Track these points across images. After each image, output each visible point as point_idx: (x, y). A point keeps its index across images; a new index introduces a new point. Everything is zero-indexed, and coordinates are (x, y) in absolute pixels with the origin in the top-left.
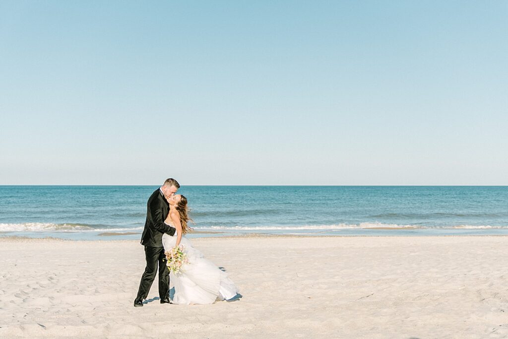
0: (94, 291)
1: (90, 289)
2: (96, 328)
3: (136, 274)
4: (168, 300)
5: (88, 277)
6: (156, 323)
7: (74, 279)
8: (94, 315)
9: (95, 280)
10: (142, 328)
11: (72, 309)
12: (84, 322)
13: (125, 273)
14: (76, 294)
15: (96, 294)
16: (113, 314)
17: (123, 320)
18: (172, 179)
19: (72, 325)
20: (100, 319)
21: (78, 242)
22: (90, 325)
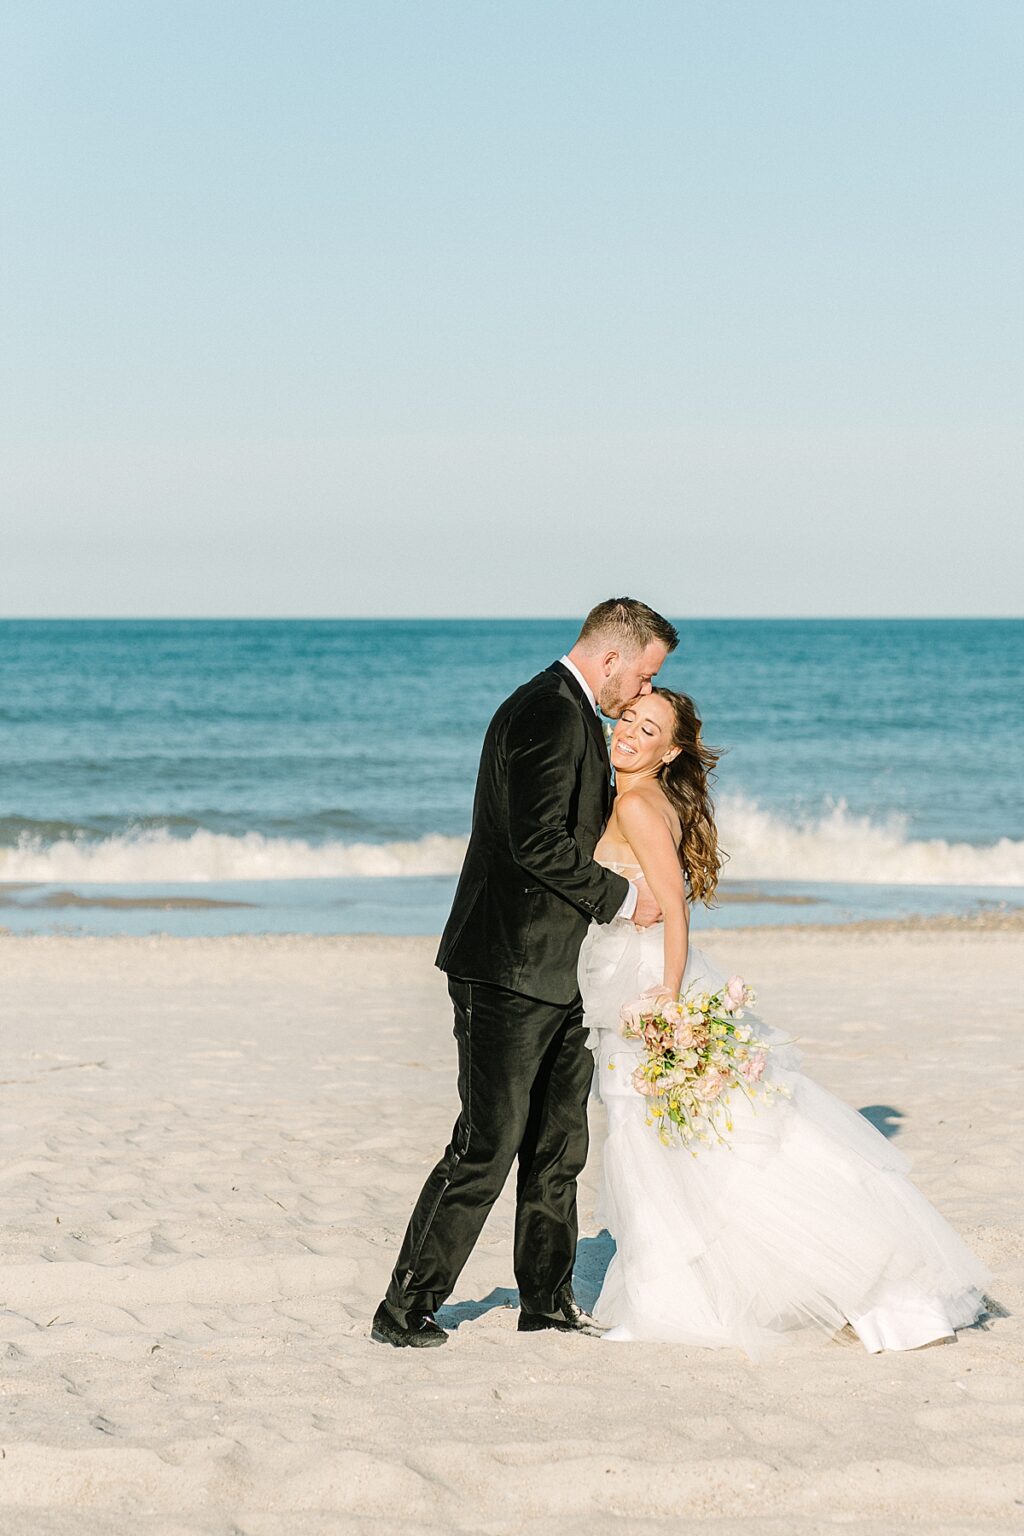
0: (148, 1239)
1: (118, 1228)
2: (170, 1459)
3: (367, 1145)
4: (569, 1313)
5: (107, 1154)
6: (506, 1449)
7: (34, 1167)
8: (156, 1383)
9: (144, 1174)
10: (424, 1476)
11: (37, 1346)
12: (102, 1425)
13: (308, 1134)
14: (48, 1257)
15: (160, 1258)
16: (261, 1382)
17: (317, 1421)
18: (628, 603)
19: (38, 1437)
20: (191, 1412)
21: (35, 940)
22: (140, 1444)
